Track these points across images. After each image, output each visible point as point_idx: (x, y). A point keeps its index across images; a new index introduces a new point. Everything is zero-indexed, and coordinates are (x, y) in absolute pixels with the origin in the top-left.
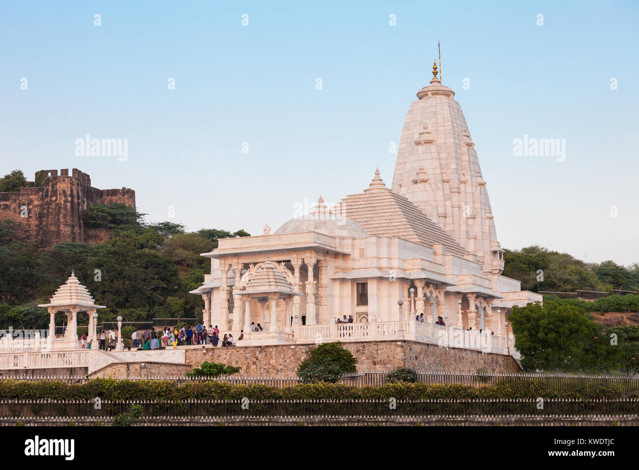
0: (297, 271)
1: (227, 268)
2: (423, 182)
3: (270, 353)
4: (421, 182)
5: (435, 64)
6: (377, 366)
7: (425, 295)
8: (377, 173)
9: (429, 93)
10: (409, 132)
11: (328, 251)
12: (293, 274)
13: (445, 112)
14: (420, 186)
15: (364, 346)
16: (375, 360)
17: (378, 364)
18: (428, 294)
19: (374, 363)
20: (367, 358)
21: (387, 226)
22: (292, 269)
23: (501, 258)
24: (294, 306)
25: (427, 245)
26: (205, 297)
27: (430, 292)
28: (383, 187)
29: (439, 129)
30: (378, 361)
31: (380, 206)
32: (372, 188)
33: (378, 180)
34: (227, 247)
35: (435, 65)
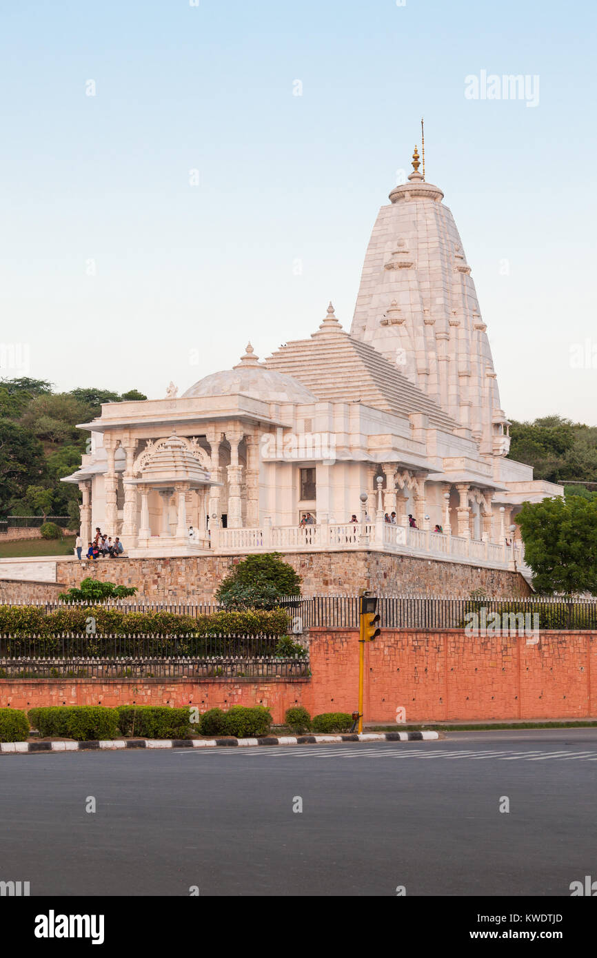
0: (215, 450)
1: (114, 446)
2: (396, 323)
3: (178, 567)
4: (393, 323)
5: (416, 151)
6: (330, 587)
7: (397, 486)
8: (331, 310)
9: (407, 194)
10: (378, 251)
11: (259, 422)
12: (209, 454)
13: (429, 222)
14: (391, 329)
15: (311, 558)
16: (327, 578)
17: (331, 584)
18: (402, 485)
19: (326, 583)
20: (315, 575)
21: (344, 388)
22: (207, 448)
23: (505, 433)
24: (210, 500)
25: (400, 415)
26: (82, 487)
27: (405, 482)
28: (339, 330)
29: (421, 246)
30: (331, 580)
31: (335, 358)
32: (323, 331)
33: (331, 320)
34: (114, 415)
35: (416, 153)
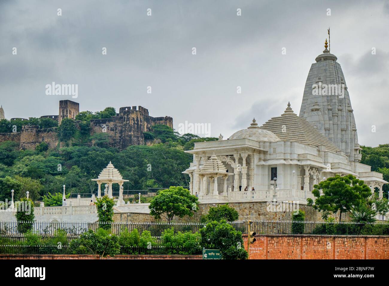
0: (237, 160)
1: (199, 159)
2: (317, 110)
3: (202, 207)
4: (315, 110)
5: (326, 41)
7: (310, 174)
8: (289, 105)
9: (322, 59)
10: (311, 81)
11: (255, 149)
12: (235, 162)
13: (331, 69)
14: (315, 112)
15: (254, 204)
16: (260, 213)
17: (261, 215)
18: (312, 174)
19: (259, 215)
20: (255, 211)
21: (292, 135)
22: (234, 160)
23: (360, 153)
25: (314, 146)
27: (313, 172)
28: (292, 113)
29: (327, 79)
30: (261, 214)
31: (289, 124)
32: (286, 113)
33: (289, 109)
34: (199, 147)
35: (326, 42)
